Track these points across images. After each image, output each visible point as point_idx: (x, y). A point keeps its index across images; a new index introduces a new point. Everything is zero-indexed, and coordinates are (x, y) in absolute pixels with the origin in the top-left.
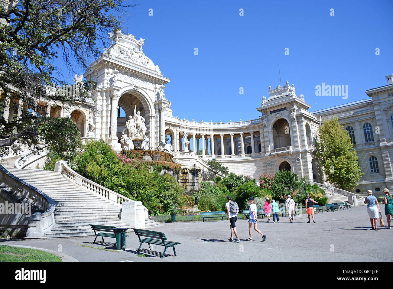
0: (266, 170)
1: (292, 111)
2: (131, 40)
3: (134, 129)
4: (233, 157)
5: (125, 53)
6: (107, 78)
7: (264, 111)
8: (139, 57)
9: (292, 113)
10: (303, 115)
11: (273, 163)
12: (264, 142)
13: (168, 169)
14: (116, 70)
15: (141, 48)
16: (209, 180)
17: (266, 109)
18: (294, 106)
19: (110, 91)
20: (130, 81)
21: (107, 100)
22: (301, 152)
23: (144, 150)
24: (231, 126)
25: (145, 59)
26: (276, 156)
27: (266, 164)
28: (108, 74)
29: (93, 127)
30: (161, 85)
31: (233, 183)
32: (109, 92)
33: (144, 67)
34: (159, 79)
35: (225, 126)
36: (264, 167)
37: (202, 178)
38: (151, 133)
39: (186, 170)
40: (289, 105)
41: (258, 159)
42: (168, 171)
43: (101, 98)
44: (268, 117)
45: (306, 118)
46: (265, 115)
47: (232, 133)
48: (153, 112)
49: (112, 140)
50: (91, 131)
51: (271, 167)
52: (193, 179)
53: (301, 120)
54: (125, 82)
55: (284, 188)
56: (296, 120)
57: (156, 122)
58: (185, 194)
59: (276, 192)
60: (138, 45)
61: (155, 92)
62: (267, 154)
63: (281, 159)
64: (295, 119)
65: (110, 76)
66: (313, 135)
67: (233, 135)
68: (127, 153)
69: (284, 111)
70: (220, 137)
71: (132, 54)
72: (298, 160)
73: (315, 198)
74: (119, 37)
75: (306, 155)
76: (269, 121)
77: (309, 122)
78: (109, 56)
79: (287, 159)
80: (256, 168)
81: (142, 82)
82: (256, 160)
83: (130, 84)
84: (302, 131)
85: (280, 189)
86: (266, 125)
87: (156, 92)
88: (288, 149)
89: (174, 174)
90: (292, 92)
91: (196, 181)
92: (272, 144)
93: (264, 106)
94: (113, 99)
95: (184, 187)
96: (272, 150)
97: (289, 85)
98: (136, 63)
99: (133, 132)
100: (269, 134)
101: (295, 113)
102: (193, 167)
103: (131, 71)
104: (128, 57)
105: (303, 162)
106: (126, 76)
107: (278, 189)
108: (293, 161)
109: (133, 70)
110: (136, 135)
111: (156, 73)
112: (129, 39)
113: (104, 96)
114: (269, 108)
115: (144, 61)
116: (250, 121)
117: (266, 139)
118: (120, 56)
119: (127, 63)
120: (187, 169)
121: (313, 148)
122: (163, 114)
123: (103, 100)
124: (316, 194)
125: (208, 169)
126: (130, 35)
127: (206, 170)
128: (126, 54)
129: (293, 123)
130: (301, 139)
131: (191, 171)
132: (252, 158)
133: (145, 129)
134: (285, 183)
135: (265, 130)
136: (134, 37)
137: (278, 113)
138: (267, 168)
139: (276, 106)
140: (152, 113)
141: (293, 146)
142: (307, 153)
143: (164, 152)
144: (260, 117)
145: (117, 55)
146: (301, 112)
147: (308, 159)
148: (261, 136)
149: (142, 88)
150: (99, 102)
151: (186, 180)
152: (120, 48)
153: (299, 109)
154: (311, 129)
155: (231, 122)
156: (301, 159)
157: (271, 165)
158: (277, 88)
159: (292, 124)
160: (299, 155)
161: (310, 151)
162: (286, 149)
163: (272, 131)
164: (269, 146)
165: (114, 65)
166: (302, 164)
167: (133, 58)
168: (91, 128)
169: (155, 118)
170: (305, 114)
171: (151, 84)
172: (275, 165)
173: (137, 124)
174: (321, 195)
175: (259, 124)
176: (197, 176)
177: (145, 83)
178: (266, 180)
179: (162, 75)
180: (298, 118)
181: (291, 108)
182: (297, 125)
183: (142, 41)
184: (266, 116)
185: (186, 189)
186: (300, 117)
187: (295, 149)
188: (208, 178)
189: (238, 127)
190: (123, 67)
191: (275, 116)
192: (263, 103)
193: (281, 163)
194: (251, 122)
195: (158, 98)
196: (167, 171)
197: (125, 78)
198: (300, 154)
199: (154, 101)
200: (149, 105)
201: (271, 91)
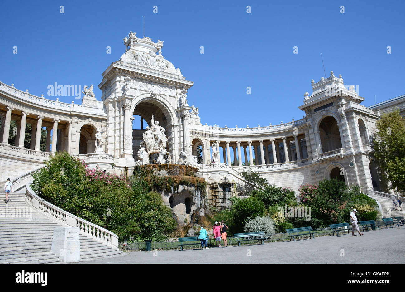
0: (315, 179)
1: (340, 106)
2: (147, 43)
3: (152, 141)
4: (276, 166)
5: (139, 58)
6: (119, 87)
7: (308, 109)
8: (156, 61)
9: (340, 109)
10: (354, 109)
11: (323, 171)
12: (310, 146)
13: (187, 185)
14: (128, 77)
15: (160, 51)
16: (246, 194)
17: (309, 107)
18: (341, 100)
19: (123, 101)
20: (146, 88)
21: (120, 111)
22: (354, 154)
23: (160, 164)
24: (272, 130)
25: (163, 61)
26: (325, 162)
27: (314, 172)
28: (120, 82)
29: (101, 142)
30: (183, 89)
31: (269, 197)
32: (121, 102)
33: (162, 72)
34: (180, 84)
35: (264, 130)
36: (312, 175)
37: (237, 193)
38: (173, 144)
39: (215, 185)
40: (336, 99)
41: (305, 166)
42: (188, 187)
43: (114, 109)
44: (313, 115)
45: (358, 113)
46: (308, 113)
47: (272, 138)
48: (175, 120)
49: (126, 155)
50: (99, 146)
51: (320, 175)
52: (224, 195)
53: (352, 116)
54: (140, 90)
55: (328, 201)
56: (345, 117)
57: (179, 131)
58: (214, 212)
59: (319, 207)
60: (156, 48)
61: (176, 98)
62: (315, 160)
63: (331, 165)
64: (344, 115)
65: (123, 84)
66: (369, 133)
67: (274, 140)
68: (141, 168)
69: (330, 107)
70: (259, 143)
71: (147, 58)
72: (352, 164)
73: (361, 212)
74: (134, 42)
75: (361, 158)
76: (314, 120)
77: (362, 118)
78: (120, 63)
79: (338, 165)
80: (303, 177)
81: (161, 87)
82: (302, 168)
83: (147, 91)
84: (353, 129)
85: (324, 202)
86: (311, 126)
87: (178, 98)
88: (338, 152)
89: (195, 190)
90: (339, 83)
91: (227, 197)
92: (320, 147)
93: (306, 103)
94: (126, 109)
95: (214, 205)
96: (319, 155)
97: (334, 76)
98: (153, 68)
99: (151, 144)
100: (315, 136)
101: (344, 108)
102: (223, 181)
103: (146, 77)
104: (143, 62)
105: (358, 167)
106: (141, 83)
107: (321, 202)
108: (346, 166)
109: (148, 76)
110: (155, 147)
111: (177, 77)
112: (145, 43)
113: (117, 107)
114: (312, 106)
115: (162, 64)
116: (293, 122)
117: (312, 143)
118: (133, 62)
119: (142, 69)
120: (215, 183)
121: (370, 149)
122: (186, 122)
123: (115, 111)
124: (361, 207)
125: (244, 183)
126: (145, 38)
127: (242, 183)
128: (140, 60)
129: (342, 121)
130: (354, 139)
131: (220, 185)
132: (298, 165)
133: (165, 140)
134: (330, 194)
135: (310, 132)
136: (150, 40)
137: (323, 110)
138: (316, 176)
139: (320, 102)
140: (174, 122)
141: (344, 149)
142: (363, 156)
143: (185, 165)
144: (304, 116)
145: (130, 61)
146: (350, 106)
147: (364, 162)
148: (307, 139)
149: (160, 95)
150: (111, 114)
151: (215, 196)
152: (134, 53)
153: (348, 103)
154: (366, 126)
155: (271, 125)
156: (355, 163)
157: (321, 173)
158: (321, 81)
159: (340, 122)
160: (353, 159)
161: (366, 153)
162: (336, 153)
163: (318, 133)
164: (316, 150)
165: (126, 72)
166: (356, 169)
167: (149, 62)
168: (99, 143)
169: (178, 127)
170: (356, 109)
171: (172, 89)
172: (325, 172)
173: (155, 136)
174: (369, 207)
175: (303, 125)
176: (229, 190)
177: (165, 88)
178: (308, 191)
179: (184, 79)
180: (348, 114)
181: (339, 102)
182: (347, 122)
183: (160, 43)
184: (310, 115)
185: (216, 207)
186: (349, 112)
187: (347, 151)
188: (245, 193)
189: (279, 131)
190: (137, 73)
191: (321, 114)
192: (306, 100)
193: (332, 170)
194: (294, 124)
195: (180, 104)
196: (186, 186)
197: (141, 85)
198: (354, 157)
199: (176, 108)
200: (170, 113)
201: (315, 84)
